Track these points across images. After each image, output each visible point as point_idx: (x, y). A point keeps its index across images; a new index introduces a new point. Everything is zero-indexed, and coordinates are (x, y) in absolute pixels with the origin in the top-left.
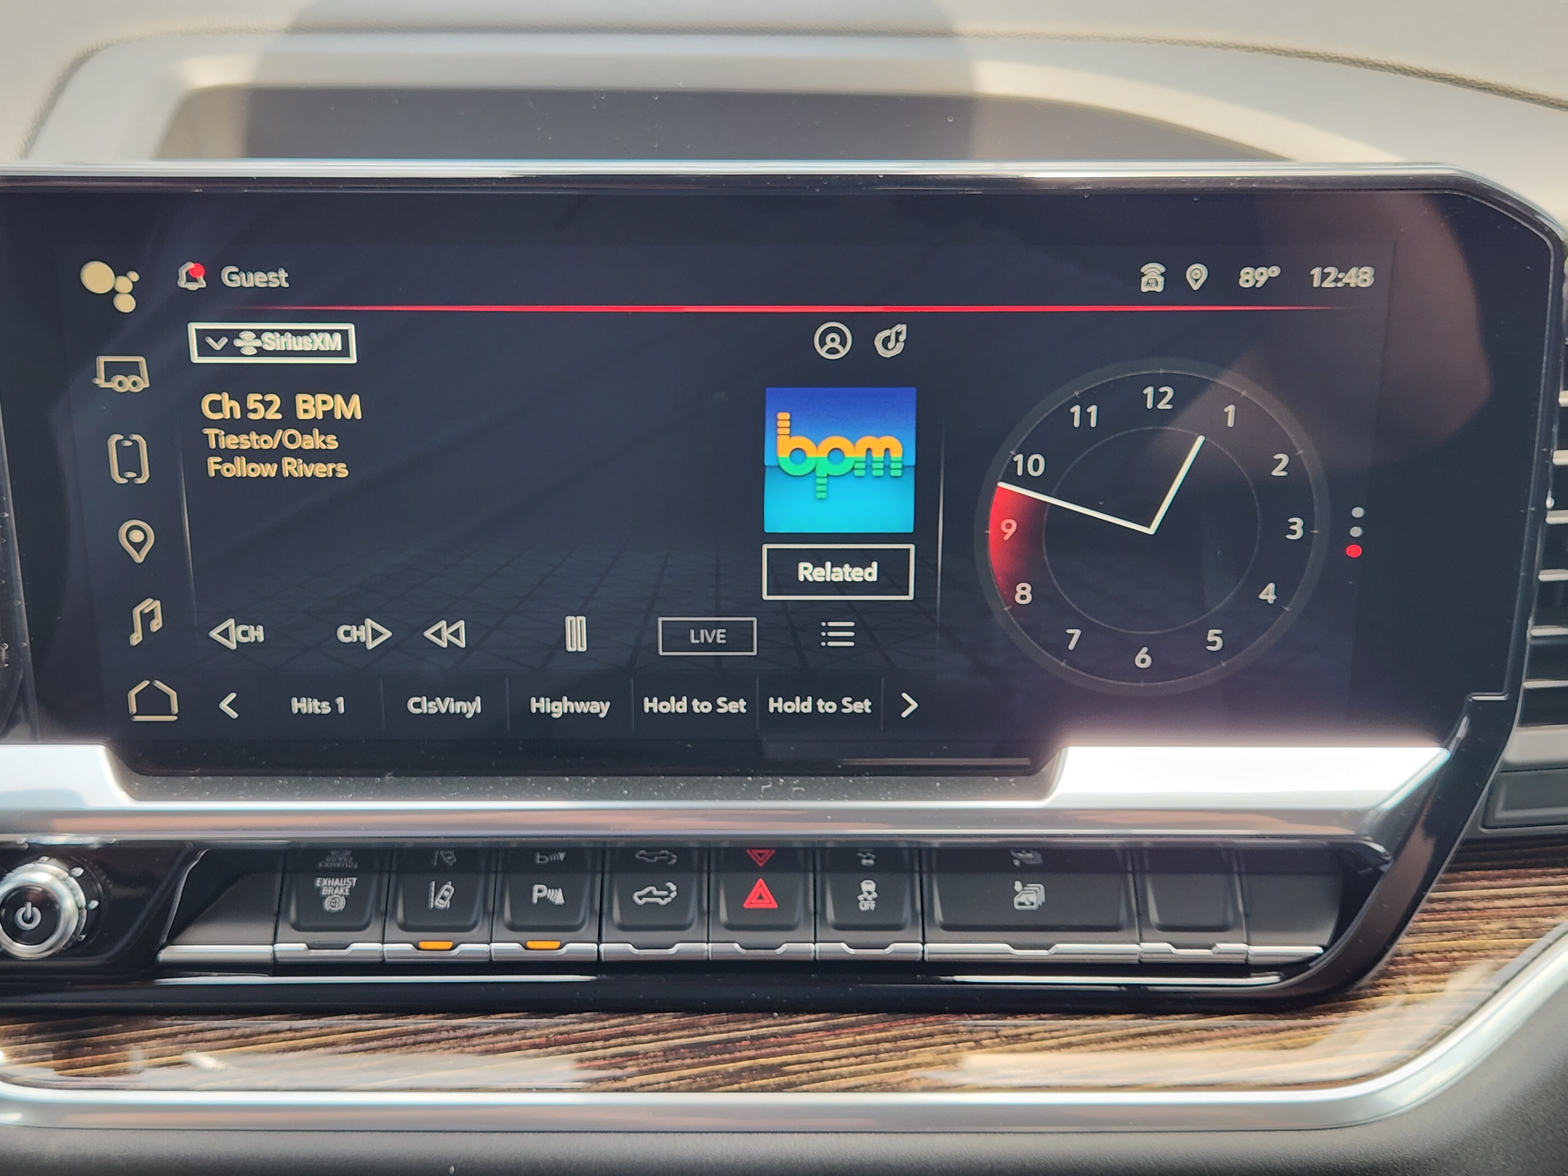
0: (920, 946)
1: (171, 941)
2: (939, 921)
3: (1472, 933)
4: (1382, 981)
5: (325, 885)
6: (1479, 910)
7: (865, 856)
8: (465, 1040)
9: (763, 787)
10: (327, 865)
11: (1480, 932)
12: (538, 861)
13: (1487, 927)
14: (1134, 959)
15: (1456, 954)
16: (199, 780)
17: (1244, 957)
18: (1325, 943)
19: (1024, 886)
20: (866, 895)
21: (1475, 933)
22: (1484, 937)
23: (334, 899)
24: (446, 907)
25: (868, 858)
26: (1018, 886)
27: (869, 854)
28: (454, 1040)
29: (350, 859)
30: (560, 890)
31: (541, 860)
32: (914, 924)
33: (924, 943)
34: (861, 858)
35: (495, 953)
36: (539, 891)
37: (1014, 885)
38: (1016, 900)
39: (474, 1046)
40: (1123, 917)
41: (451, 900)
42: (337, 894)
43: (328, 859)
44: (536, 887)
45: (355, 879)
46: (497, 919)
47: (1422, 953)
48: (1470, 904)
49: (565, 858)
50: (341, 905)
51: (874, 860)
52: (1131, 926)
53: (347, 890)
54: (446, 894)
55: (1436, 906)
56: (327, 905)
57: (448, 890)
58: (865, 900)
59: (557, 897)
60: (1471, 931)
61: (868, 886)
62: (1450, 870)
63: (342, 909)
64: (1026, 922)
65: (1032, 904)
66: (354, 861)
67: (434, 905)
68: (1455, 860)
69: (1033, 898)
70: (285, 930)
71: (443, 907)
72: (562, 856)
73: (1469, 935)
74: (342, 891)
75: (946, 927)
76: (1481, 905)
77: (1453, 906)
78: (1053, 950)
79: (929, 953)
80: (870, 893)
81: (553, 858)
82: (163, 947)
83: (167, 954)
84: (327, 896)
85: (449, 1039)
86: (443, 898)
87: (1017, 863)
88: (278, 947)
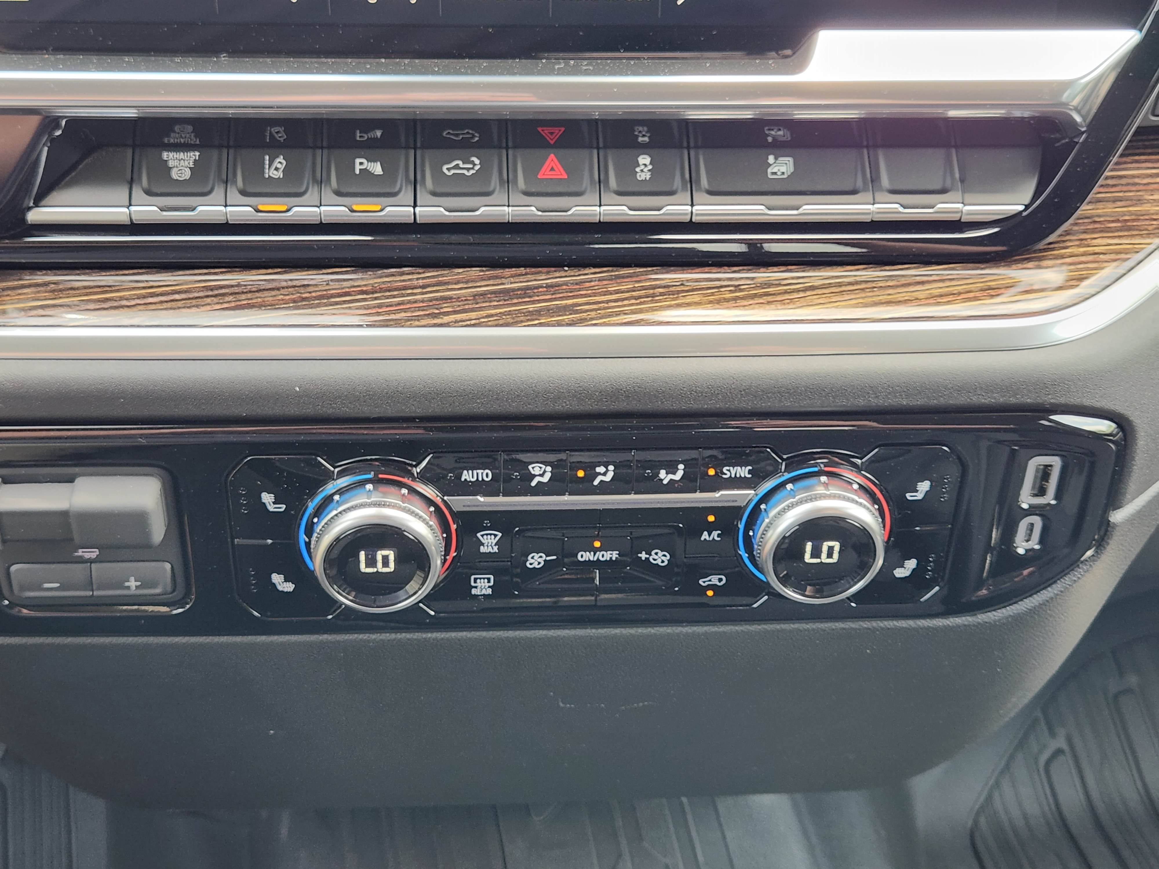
0: (689, 208)
1: (37, 204)
2: (705, 188)
3: (1140, 201)
4: (1068, 238)
5: (170, 157)
6: (1145, 184)
7: (641, 135)
8: (302, 288)
9: (557, 67)
10: (172, 141)
11: (1146, 201)
12: (358, 139)
13: (1151, 197)
14: (867, 219)
15: (1127, 218)
17: (959, 215)
18: (1027, 202)
19: (776, 159)
20: (642, 167)
21: (1142, 202)
22: (1149, 205)
23: (179, 170)
24: (279, 178)
25: (644, 136)
26: (771, 159)
27: (644, 133)
28: (292, 289)
29: (193, 135)
30: (379, 163)
31: (360, 137)
32: (684, 189)
33: (692, 205)
34: (637, 136)
35: (324, 216)
36: (360, 164)
37: (768, 159)
38: (770, 170)
39: (310, 293)
40: (859, 183)
41: (283, 171)
42: (182, 166)
43: (172, 135)
44: (358, 161)
45: (197, 154)
46: (325, 186)
47: (1099, 216)
48: (1137, 180)
49: (382, 135)
50: (187, 174)
51: (649, 137)
52: (865, 189)
53: (191, 164)
54: (279, 166)
55: (1110, 182)
56: (174, 175)
57: (280, 162)
58: (642, 171)
59: (377, 169)
60: (1139, 200)
61: (644, 160)
62: (1122, 156)
63: (188, 179)
64: (778, 188)
65: (783, 173)
66: (196, 137)
67: (269, 176)
68: (1126, 148)
69: (783, 169)
70: (138, 193)
71: (277, 177)
72: (379, 133)
73: (1137, 204)
74: (186, 163)
75: (711, 193)
76: (1145, 181)
77: (1124, 181)
78: (801, 211)
79: (697, 215)
80: (645, 165)
81: (371, 135)
82: (29, 209)
83: (34, 216)
84: (174, 167)
85: (287, 288)
86: (277, 169)
87: (770, 139)
88: (133, 208)
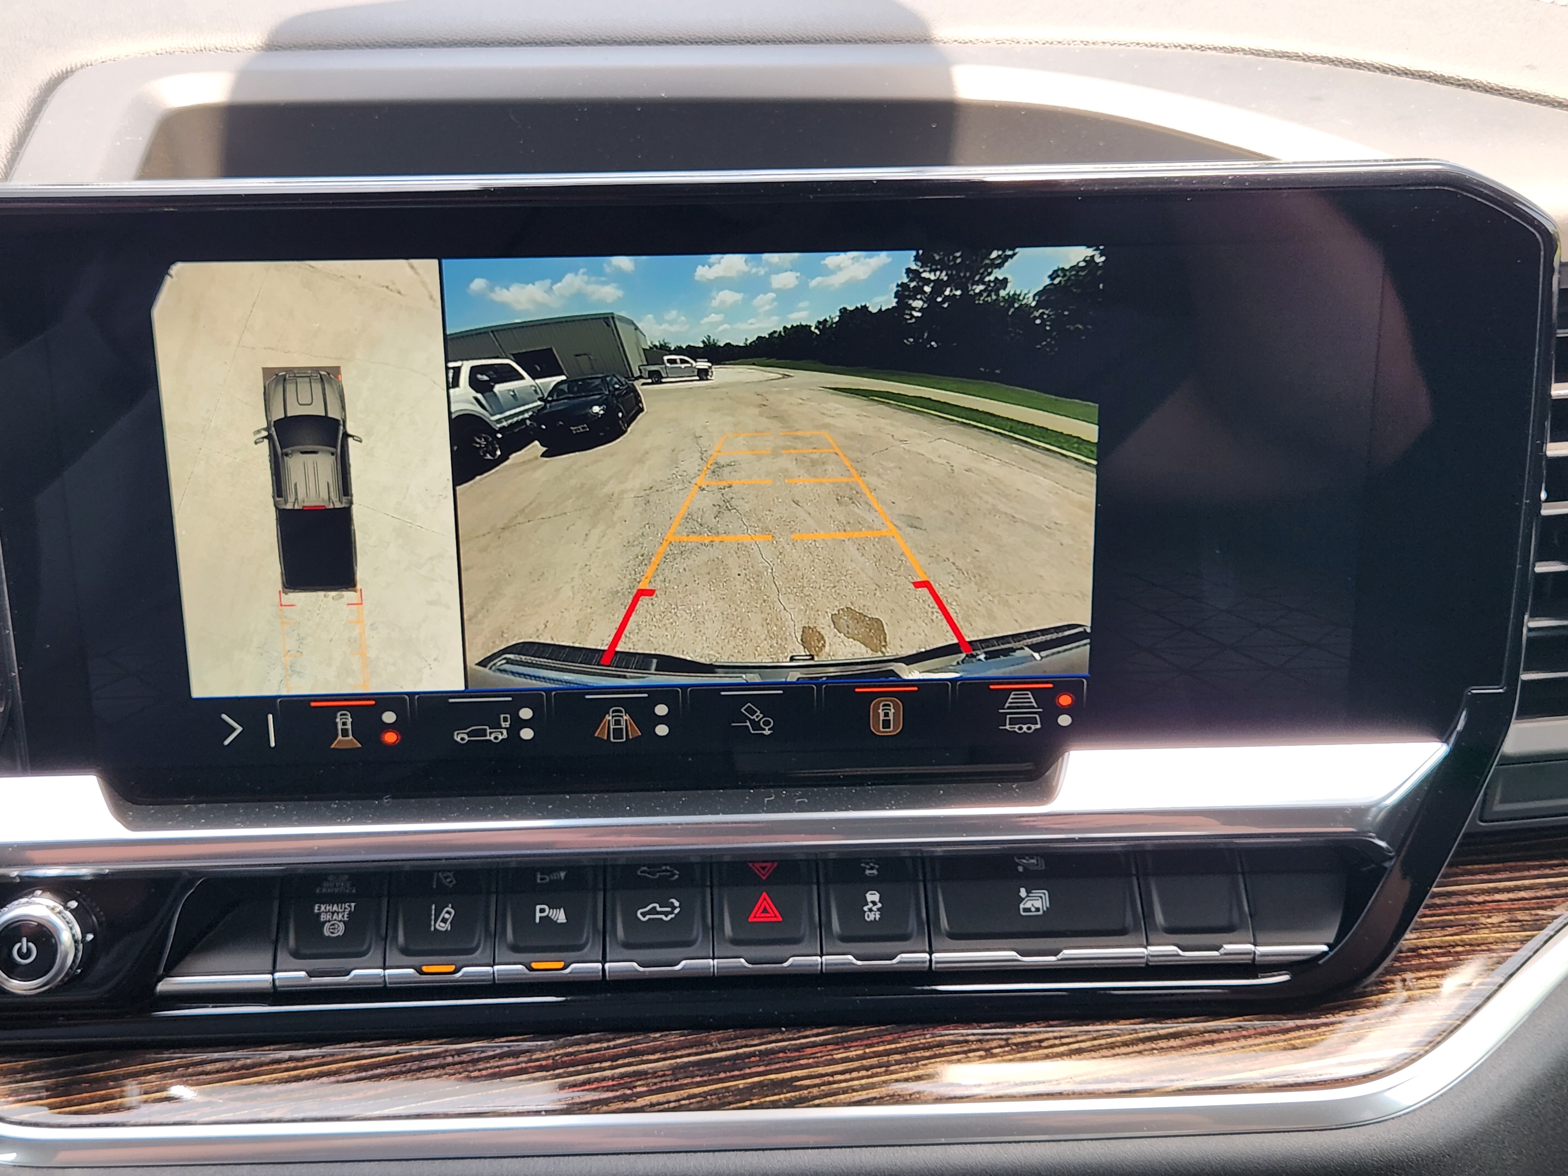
0: (927, 956)
1: (169, 972)
2: (946, 930)
3: (1475, 927)
4: (1388, 977)
5: (324, 911)
6: (1479, 903)
7: (868, 867)
8: (470, 1065)
9: (766, 799)
10: (324, 890)
11: (1483, 926)
12: (539, 881)
13: (1489, 920)
14: (1142, 963)
15: (1459, 949)
16: (193, 808)
17: (1251, 957)
18: (1331, 941)
19: (1028, 892)
20: (871, 905)
21: (1477, 927)
22: (1486, 931)
23: (333, 925)
24: (447, 930)
25: (872, 868)
26: (1023, 893)
27: (872, 864)
28: (459, 1066)
29: (348, 885)
30: (562, 910)
31: (541, 879)
32: (920, 932)
33: (931, 953)
34: (864, 869)
35: (498, 975)
36: (541, 911)
37: (1019, 892)
38: (1022, 906)
39: (480, 1070)
40: (1129, 920)
41: (451, 923)
42: (335, 920)
43: (325, 884)
44: (538, 907)
45: (353, 905)
46: (499, 941)
47: (1426, 948)
48: (1470, 898)
49: (566, 876)
50: (341, 930)
51: (878, 870)
52: (1136, 929)
53: (346, 916)
54: (447, 916)
55: (1437, 901)
56: (326, 932)
57: (449, 912)
58: (871, 910)
59: (560, 916)
60: (1473, 925)
61: (873, 896)
62: (1451, 865)
63: (341, 934)
64: (1032, 928)
65: (1038, 910)
66: (353, 885)
67: (435, 928)
68: (1457, 853)
69: (1038, 904)
70: (283, 957)
71: (444, 929)
72: (563, 874)
73: (1471, 929)
74: (340, 916)
75: (953, 936)
76: (1481, 899)
77: (1453, 900)
78: (1060, 956)
79: (937, 962)
80: (874, 903)
81: (554, 877)
82: (160, 979)
83: (165, 986)
84: (325, 922)
85: (454, 1064)
86: (444, 921)
87: (1021, 869)
88: (277, 975)
